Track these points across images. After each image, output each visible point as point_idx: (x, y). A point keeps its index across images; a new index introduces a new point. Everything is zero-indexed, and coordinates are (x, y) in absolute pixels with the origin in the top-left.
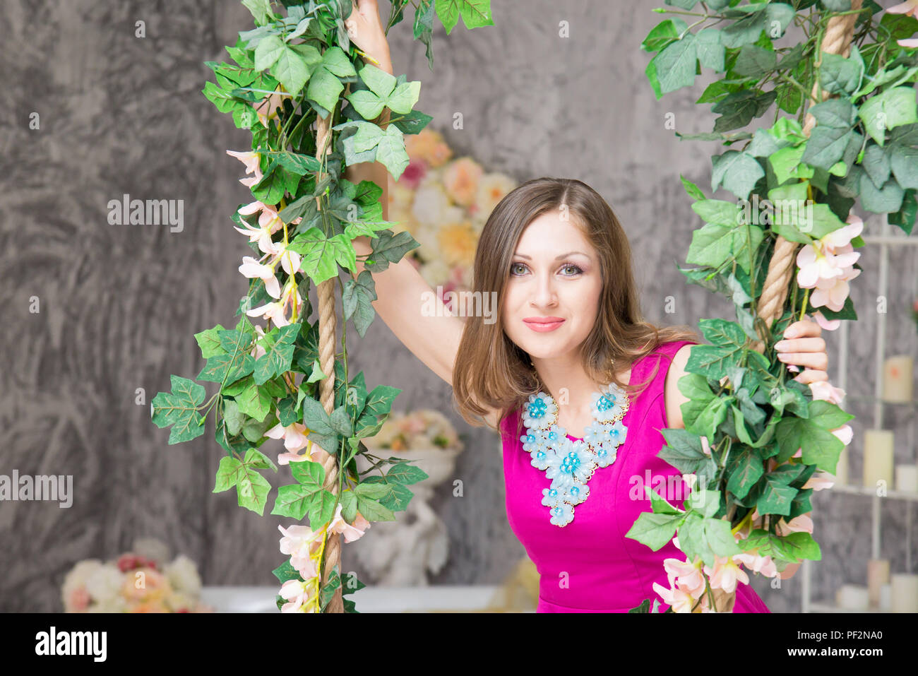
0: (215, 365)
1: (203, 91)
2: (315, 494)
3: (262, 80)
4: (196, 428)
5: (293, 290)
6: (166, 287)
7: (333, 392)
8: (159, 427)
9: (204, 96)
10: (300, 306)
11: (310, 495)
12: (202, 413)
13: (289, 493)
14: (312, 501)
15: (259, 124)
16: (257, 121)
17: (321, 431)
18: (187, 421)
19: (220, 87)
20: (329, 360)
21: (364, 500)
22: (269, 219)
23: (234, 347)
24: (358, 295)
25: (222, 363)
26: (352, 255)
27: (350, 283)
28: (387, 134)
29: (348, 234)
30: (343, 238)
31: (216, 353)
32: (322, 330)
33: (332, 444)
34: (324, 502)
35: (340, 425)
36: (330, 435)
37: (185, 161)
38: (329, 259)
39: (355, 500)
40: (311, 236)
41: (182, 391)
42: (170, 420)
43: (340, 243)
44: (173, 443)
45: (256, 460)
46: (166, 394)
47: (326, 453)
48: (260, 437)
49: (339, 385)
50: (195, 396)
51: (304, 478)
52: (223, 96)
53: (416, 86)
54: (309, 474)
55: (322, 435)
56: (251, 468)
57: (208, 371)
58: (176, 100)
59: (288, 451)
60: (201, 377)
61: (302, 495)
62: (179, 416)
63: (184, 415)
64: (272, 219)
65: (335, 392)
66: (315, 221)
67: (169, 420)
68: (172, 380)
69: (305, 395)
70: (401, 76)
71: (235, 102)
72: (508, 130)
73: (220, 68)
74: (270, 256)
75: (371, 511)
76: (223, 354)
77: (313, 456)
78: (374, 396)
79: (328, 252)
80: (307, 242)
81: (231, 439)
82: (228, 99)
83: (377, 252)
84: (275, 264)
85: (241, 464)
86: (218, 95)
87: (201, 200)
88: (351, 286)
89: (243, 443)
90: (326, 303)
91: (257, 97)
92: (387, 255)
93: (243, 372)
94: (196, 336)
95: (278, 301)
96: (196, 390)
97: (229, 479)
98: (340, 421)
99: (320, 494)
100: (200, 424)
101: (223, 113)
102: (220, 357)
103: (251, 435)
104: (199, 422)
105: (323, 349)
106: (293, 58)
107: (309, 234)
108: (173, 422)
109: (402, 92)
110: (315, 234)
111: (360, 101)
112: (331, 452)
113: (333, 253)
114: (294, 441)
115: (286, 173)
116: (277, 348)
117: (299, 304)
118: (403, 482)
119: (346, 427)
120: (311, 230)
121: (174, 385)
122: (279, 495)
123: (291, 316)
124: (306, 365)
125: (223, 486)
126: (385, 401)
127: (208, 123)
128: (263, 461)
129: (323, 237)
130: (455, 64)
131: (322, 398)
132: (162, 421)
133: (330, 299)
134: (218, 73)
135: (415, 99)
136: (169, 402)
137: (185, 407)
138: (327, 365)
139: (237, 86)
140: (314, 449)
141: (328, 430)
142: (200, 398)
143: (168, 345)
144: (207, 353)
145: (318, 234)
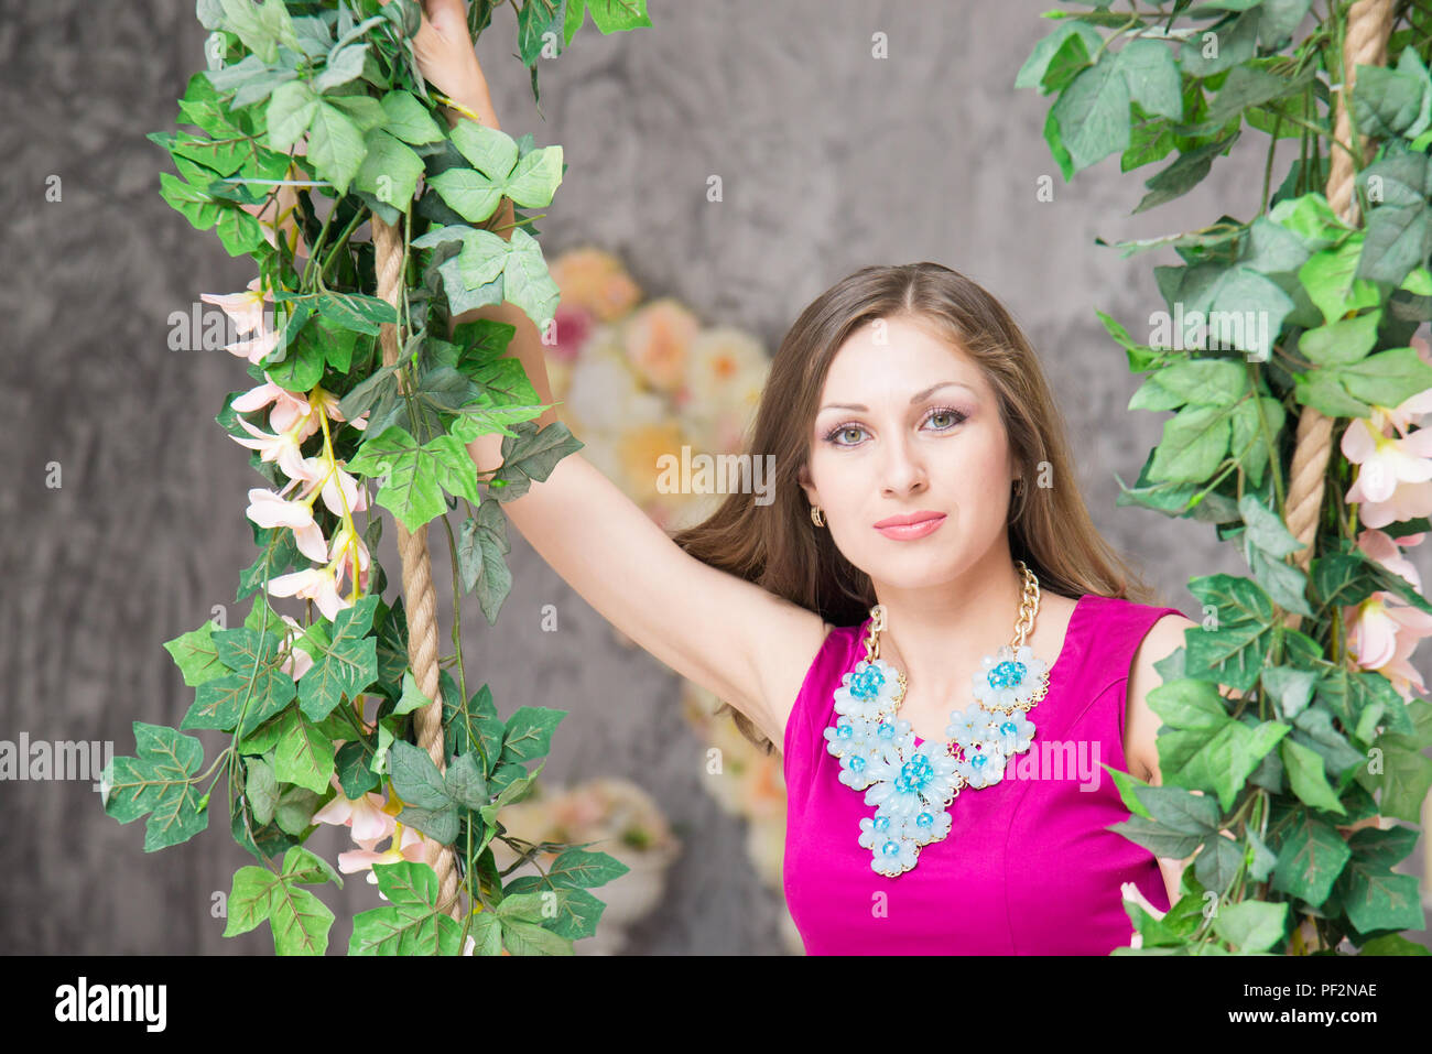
0: (213, 699)
1: (161, 193)
2: (424, 922)
3: (258, 161)
4: (193, 817)
5: (351, 545)
6: (104, 569)
7: (441, 730)
8: (122, 823)
9: (165, 202)
10: (365, 574)
11: (414, 926)
12: (200, 788)
13: (374, 925)
14: (417, 938)
15: (265, 244)
16: (262, 240)
17: (427, 804)
18: (175, 805)
19: (184, 180)
20: (430, 670)
21: (514, 926)
22: (295, 415)
23: (245, 660)
24: (482, 546)
25: (227, 693)
26: (468, 473)
27: (468, 526)
28: (514, 248)
29: (460, 434)
30: (448, 442)
31: (211, 674)
32: (413, 615)
33: (448, 826)
34: (440, 935)
35: (465, 788)
36: (444, 810)
37: (134, 327)
38: (427, 483)
39: (496, 928)
40: (388, 443)
41: (158, 750)
42: (143, 808)
43: (443, 451)
44: (153, 850)
45: (305, 867)
46: (128, 758)
47: (436, 844)
48: (305, 826)
49: (451, 715)
50: (183, 757)
51: (401, 893)
52: (196, 199)
53: (554, 155)
54: (410, 885)
55: (427, 810)
56: (294, 885)
57: (201, 710)
58: (112, 212)
59: (359, 848)
60: (188, 722)
61: (400, 926)
62: (158, 797)
63: (167, 795)
64: (300, 416)
65: (444, 729)
66: (395, 413)
67: (139, 807)
68: (136, 732)
69: (391, 739)
70: (526, 137)
71: (217, 207)
72: (743, 248)
73: (180, 145)
74: (300, 483)
75: (527, 945)
76: (225, 674)
77: (407, 852)
78: (515, 728)
79: (424, 470)
80: (383, 455)
81: (257, 832)
82: (206, 203)
83: (510, 464)
84: (312, 499)
85: (276, 877)
86: (186, 194)
87: (169, 398)
88: (471, 530)
89: (277, 838)
90: (417, 565)
91: (256, 194)
92: (530, 467)
93: (273, 705)
94: (166, 645)
95: (323, 566)
96: (184, 746)
97: (253, 908)
98: (464, 781)
99: (433, 921)
100: (199, 809)
101: (201, 231)
102: (221, 681)
103: (291, 823)
104: (197, 806)
105: (417, 651)
106: (334, 121)
107: (384, 439)
108: (147, 810)
109: (532, 167)
110: (396, 438)
111: (456, 189)
112: (446, 842)
113: (432, 471)
114: (367, 826)
115: (324, 331)
116: (336, 651)
117: (363, 569)
118: (580, 884)
119: (474, 791)
120: (388, 432)
121: (141, 741)
122: (355, 930)
123: (350, 591)
124: (390, 682)
125: (243, 924)
126: (537, 734)
127: (177, 252)
128: (318, 869)
129: (412, 442)
130: (639, 126)
131: (422, 741)
132: (125, 810)
133: (424, 558)
134: (176, 154)
135: (556, 178)
136: (135, 773)
137: (168, 780)
138: (426, 680)
139: (215, 176)
140: (407, 838)
141: (440, 801)
142: (193, 759)
143: (112, 678)
144: (193, 675)
145: (403, 437)
